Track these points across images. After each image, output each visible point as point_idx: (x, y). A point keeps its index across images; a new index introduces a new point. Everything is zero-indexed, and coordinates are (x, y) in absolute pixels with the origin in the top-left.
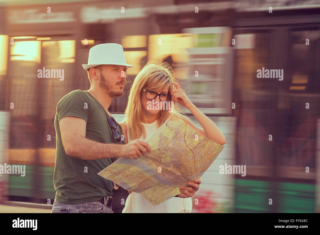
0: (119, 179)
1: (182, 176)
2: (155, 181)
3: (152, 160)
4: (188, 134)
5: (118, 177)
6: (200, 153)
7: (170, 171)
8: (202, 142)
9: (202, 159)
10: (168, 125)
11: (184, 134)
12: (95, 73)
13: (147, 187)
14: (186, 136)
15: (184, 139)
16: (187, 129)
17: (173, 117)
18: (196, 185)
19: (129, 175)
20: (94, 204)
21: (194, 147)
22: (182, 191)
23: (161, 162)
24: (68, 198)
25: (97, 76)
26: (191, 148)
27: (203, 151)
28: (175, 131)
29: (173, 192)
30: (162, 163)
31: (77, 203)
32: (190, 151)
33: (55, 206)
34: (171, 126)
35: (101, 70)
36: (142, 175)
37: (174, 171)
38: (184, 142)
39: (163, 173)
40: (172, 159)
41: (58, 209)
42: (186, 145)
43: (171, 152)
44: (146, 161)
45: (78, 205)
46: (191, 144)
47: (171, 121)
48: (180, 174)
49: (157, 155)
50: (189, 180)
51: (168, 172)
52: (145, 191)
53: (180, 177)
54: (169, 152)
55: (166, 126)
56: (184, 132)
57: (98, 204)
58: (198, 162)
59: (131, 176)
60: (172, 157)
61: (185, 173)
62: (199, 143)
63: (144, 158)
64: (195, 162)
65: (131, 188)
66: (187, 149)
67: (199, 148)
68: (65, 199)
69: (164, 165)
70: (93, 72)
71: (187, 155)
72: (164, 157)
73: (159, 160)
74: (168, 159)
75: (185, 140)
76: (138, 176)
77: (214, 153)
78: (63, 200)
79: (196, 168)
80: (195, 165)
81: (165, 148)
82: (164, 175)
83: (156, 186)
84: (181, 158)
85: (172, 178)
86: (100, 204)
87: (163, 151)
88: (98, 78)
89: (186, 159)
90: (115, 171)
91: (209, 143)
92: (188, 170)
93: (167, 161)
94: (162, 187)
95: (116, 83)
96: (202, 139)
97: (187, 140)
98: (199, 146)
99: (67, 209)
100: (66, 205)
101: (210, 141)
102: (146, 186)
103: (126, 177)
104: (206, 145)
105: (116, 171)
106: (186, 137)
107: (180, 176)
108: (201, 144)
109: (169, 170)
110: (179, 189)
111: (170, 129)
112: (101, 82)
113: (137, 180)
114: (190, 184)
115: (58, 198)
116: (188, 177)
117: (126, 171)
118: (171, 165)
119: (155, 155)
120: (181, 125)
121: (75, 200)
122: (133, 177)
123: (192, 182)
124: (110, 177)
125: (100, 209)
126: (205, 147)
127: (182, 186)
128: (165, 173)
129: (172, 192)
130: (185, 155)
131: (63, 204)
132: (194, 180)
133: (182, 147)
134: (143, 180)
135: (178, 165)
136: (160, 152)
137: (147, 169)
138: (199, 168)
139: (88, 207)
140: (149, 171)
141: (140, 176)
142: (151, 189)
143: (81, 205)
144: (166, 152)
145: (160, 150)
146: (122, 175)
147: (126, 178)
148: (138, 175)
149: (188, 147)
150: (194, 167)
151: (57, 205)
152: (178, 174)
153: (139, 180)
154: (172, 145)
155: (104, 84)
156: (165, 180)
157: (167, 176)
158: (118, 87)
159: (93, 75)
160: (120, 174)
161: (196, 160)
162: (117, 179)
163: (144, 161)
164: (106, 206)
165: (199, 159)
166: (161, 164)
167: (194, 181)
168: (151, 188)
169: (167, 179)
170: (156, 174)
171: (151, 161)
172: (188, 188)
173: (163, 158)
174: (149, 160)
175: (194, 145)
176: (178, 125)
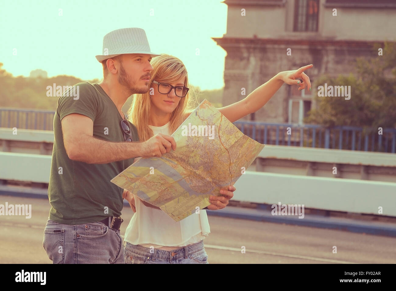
0: (136, 187)
1: (213, 182)
2: (180, 189)
3: (177, 160)
4: (223, 128)
5: (135, 185)
6: (237, 153)
7: (199, 175)
8: (240, 141)
9: (238, 161)
10: (198, 114)
11: (219, 127)
12: (113, 65)
13: (169, 198)
14: (221, 130)
15: (219, 134)
16: (223, 122)
17: (204, 104)
18: (229, 193)
19: (149, 181)
20: (95, 226)
21: (230, 146)
22: (213, 202)
23: (189, 162)
24: (62, 217)
25: (117, 69)
26: (227, 147)
27: (241, 152)
28: (207, 123)
29: (201, 204)
30: (190, 164)
31: (74, 223)
32: (225, 150)
33: (48, 225)
34: (201, 115)
35: (121, 62)
36: (164, 181)
37: (204, 175)
38: (219, 138)
39: (190, 178)
40: (203, 159)
41: (52, 229)
42: (221, 142)
43: (202, 150)
44: (170, 162)
45: (75, 226)
46: (226, 141)
47: (202, 109)
48: (211, 180)
49: (184, 153)
50: (221, 188)
51: (196, 176)
52: (167, 204)
53: (210, 184)
54: (200, 150)
55: (196, 115)
56: (219, 125)
57: (101, 225)
58: (234, 165)
59: (150, 182)
60: (202, 156)
61: (218, 179)
62: (237, 140)
63: (168, 158)
64: (230, 165)
65: (149, 198)
66: (222, 147)
67: (236, 148)
68: (60, 217)
69: (191, 167)
70: (111, 64)
71: (221, 155)
72: (193, 156)
73: (187, 160)
74: (198, 160)
75: (219, 136)
76: (160, 183)
77: (253, 153)
78: (58, 218)
79: (230, 172)
80: (230, 168)
81: (195, 145)
82: (191, 180)
83: (180, 196)
84: (214, 158)
85: (200, 185)
86: (104, 225)
87: (192, 149)
88: (117, 72)
89: (219, 160)
90: (131, 177)
91: (248, 142)
92: (221, 175)
93: (196, 162)
94: (187, 197)
95: (139, 77)
96: (241, 137)
97: (222, 135)
98: (237, 145)
99: (62, 230)
100: (61, 225)
101: (250, 139)
102: (169, 196)
103: (144, 184)
104: (245, 143)
105: (133, 176)
106: (221, 132)
107: (210, 182)
108: (239, 142)
109: (198, 173)
110: (208, 200)
111: (201, 120)
112: (121, 76)
113: (158, 188)
114: (222, 193)
115: (52, 215)
116: (220, 183)
117: (145, 177)
118: (200, 167)
119: (182, 154)
120: (215, 115)
121: (72, 219)
122: (153, 183)
123: (224, 189)
124: (125, 184)
125: (102, 231)
126: (244, 147)
127: (211, 196)
128: (193, 177)
129: (199, 203)
130: (219, 155)
131: (58, 223)
132: (228, 187)
133: (215, 145)
134: (165, 187)
135: (209, 167)
136: (188, 149)
137: (171, 173)
138: (234, 173)
139: (86, 229)
140: (173, 175)
141: (162, 182)
142: (174, 201)
143: (78, 225)
144: (195, 150)
145: (188, 147)
146: (140, 182)
147: (145, 186)
148: (160, 181)
149: (223, 145)
150: (228, 170)
151: (51, 224)
152: (209, 179)
153: (160, 188)
154: (203, 141)
155: (124, 79)
156: (192, 188)
157: (194, 182)
158: (143, 82)
159: (111, 68)
160: (138, 181)
161: (232, 162)
162: (133, 187)
163: (167, 163)
164: (110, 229)
165: (235, 161)
166: (188, 166)
167: (227, 189)
168: (174, 198)
169: (194, 187)
170: (182, 179)
171: (176, 162)
172: (219, 198)
173: (191, 158)
174: (173, 161)
175: (231, 144)
176: (211, 115)
